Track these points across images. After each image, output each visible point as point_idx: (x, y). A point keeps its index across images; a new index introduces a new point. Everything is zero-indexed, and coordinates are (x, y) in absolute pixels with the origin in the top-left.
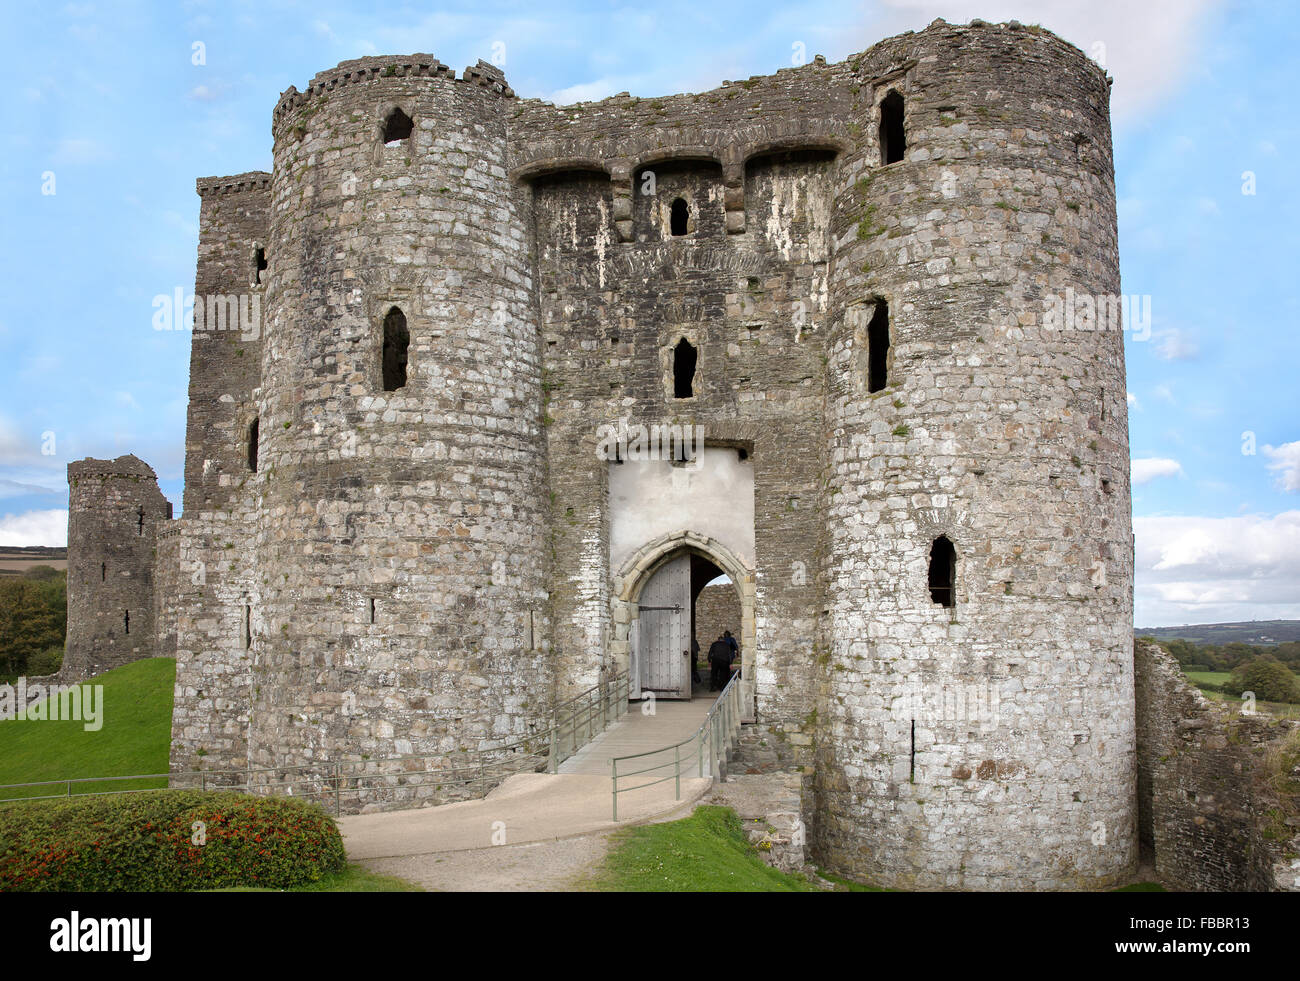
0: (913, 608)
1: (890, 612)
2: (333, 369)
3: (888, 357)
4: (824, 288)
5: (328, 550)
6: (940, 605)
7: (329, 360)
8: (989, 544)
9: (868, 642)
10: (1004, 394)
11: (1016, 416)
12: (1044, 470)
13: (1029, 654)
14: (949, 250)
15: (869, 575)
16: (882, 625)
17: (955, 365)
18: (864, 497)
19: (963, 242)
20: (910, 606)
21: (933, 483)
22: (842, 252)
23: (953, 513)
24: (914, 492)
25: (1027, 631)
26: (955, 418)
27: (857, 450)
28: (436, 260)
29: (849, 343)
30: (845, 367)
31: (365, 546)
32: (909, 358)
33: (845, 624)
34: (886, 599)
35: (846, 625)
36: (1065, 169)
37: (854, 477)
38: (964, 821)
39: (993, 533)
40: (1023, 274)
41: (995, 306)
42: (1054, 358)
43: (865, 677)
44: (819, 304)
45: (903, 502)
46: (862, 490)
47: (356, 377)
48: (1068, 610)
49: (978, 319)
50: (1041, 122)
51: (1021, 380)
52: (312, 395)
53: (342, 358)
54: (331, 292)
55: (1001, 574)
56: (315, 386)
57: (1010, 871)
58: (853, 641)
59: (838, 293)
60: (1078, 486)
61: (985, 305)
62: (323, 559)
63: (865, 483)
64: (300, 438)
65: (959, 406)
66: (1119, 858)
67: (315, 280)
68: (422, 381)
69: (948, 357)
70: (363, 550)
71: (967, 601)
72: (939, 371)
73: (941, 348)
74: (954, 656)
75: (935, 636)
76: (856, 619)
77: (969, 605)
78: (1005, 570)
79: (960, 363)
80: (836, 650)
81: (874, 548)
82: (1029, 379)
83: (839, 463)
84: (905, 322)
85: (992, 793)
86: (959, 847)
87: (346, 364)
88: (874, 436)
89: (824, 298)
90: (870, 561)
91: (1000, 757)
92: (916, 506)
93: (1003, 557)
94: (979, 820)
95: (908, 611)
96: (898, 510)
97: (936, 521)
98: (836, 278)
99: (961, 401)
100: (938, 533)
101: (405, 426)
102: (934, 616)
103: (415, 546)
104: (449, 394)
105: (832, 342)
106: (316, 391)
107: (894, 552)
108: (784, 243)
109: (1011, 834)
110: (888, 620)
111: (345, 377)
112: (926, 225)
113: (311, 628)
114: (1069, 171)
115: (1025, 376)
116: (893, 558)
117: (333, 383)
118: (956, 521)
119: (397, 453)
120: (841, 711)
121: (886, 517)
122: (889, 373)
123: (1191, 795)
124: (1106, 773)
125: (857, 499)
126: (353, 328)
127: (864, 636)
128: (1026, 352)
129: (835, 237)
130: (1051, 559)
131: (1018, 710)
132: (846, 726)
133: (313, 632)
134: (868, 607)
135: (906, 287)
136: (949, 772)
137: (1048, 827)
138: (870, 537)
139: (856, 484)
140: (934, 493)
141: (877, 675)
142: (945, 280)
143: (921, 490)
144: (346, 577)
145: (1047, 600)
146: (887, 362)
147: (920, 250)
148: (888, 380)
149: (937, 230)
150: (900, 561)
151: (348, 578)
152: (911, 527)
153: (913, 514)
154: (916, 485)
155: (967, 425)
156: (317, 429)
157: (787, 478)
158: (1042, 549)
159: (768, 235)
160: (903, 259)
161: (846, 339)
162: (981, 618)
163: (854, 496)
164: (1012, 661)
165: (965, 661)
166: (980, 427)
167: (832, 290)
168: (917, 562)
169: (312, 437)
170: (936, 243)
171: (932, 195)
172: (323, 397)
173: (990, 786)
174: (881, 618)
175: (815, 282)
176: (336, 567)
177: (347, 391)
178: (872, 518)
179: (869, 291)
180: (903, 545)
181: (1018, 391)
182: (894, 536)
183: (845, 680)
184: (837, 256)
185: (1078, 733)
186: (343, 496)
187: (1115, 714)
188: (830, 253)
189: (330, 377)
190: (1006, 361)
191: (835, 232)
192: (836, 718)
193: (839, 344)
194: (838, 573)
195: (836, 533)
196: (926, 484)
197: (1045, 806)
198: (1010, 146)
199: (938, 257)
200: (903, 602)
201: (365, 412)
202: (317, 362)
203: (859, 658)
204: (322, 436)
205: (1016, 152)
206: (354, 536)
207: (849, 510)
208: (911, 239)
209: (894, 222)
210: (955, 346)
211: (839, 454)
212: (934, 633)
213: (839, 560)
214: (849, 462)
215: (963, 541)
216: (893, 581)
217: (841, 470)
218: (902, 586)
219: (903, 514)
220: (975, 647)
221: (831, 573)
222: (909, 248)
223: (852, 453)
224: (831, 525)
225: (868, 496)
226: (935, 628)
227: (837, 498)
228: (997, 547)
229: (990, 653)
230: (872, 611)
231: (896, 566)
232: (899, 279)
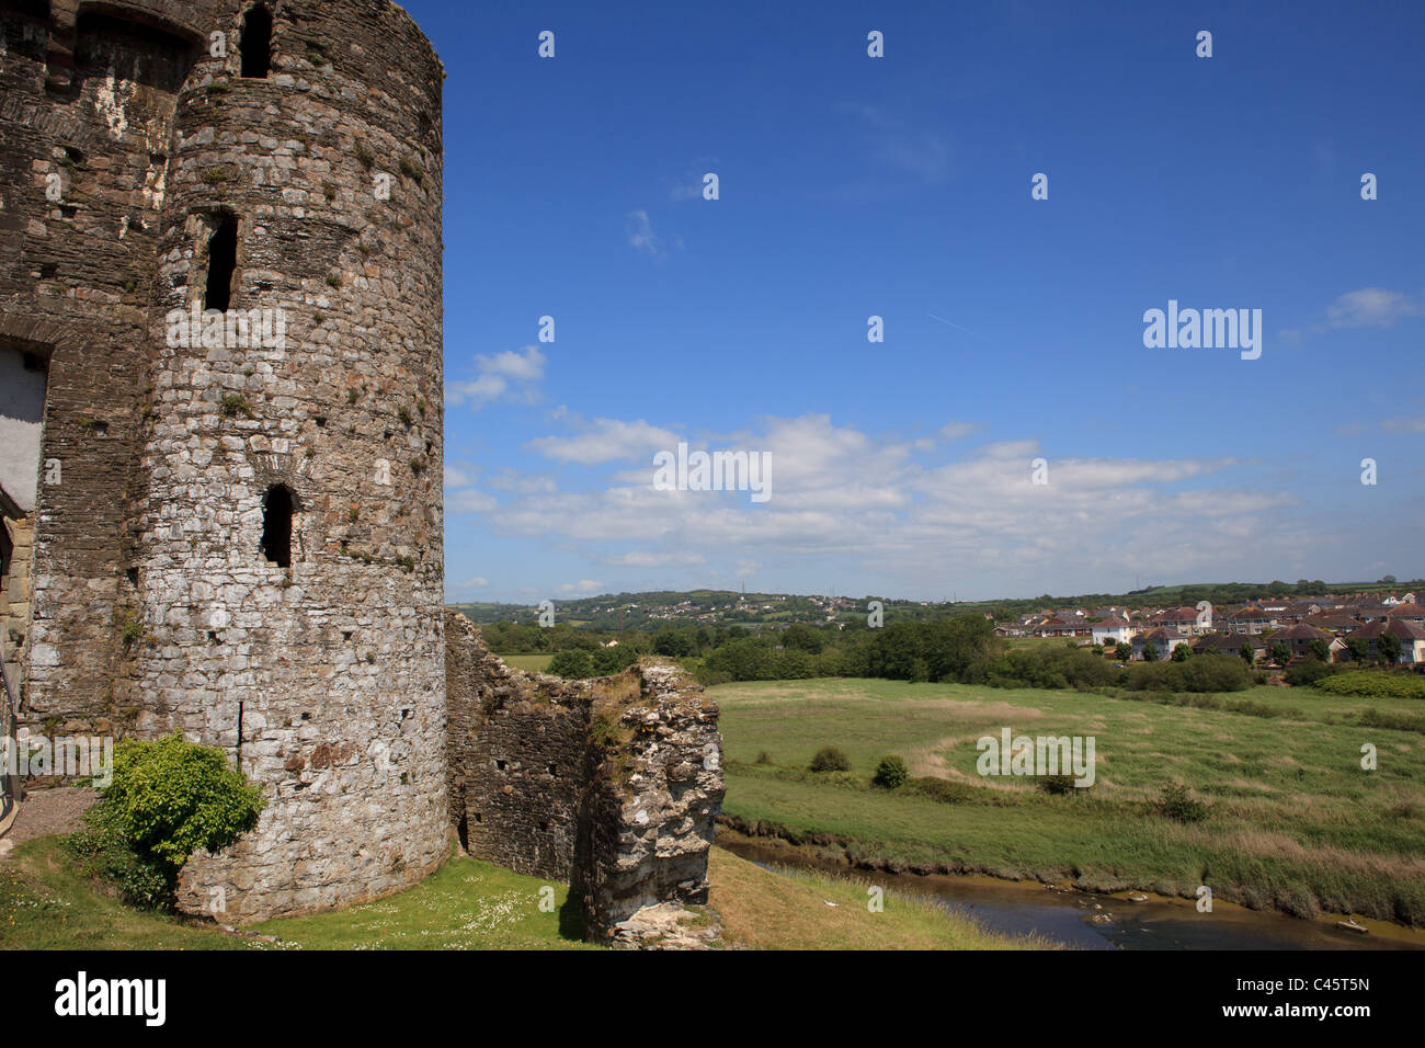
0: (246, 566)
1: (219, 571)
3: (233, 279)
4: (161, 185)
6: (275, 564)
8: (327, 498)
9: (190, 607)
10: (348, 341)
11: (358, 366)
12: (381, 425)
13: (362, 621)
14: (305, 183)
15: (196, 525)
16: (209, 586)
17: (303, 302)
18: (194, 432)
19: (320, 180)
20: (243, 564)
21: (274, 424)
22: (186, 153)
23: (294, 461)
24: (253, 432)
25: (361, 595)
26: (300, 357)
27: (190, 377)
29: (189, 253)
30: (180, 281)
32: (257, 284)
34: (214, 554)
35: (163, 586)
36: (409, 139)
37: (183, 406)
38: (297, 821)
39: (331, 486)
40: (371, 226)
41: (345, 251)
42: (393, 314)
43: (184, 650)
44: (153, 201)
45: (239, 443)
46: (193, 423)
48: (397, 573)
49: (328, 260)
50: (393, 89)
51: (364, 330)
55: (338, 531)
57: (344, 875)
58: (171, 606)
59: (178, 195)
60: (409, 446)
61: (337, 247)
63: (195, 416)
65: (305, 346)
66: (439, 842)
69: (296, 292)
71: (303, 560)
72: (287, 304)
73: (291, 281)
74: (289, 623)
75: (269, 600)
76: (175, 576)
77: (305, 564)
78: (341, 527)
79: (309, 301)
80: (146, 618)
81: (202, 493)
82: (371, 330)
83: (165, 389)
84: (255, 246)
85: (325, 783)
86: (291, 854)
88: (212, 364)
89: (159, 197)
90: (198, 508)
91: (334, 740)
92: (255, 449)
93: (341, 513)
94: (312, 817)
95: (240, 570)
96: (233, 451)
97: (276, 467)
98: (177, 177)
99: (308, 340)
100: (277, 480)
102: (268, 576)
105: (166, 248)
107: (227, 499)
108: (117, 121)
109: (345, 829)
110: (217, 580)
112: (287, 152)
114: (414, 143)
115: (368, 327)
116: (224, 506)
118: (295, 469)
120: (150, 696)
121: (221, 455)
122: (234, 297)
123: (501, 765)
124: (429, 749)
125: (184, 432)
127: (186, 599)
128: (369, 303)
129: (180, 133)
130: (383, 518)
131: (352, 685)
132: (157, 717)
134: (192, 563)
135: (260, 209)
136: (281, 763)
137: (380, 816)
138: (199, 479)
139: (184, 416)
140: (275, 436)
141: (200, 649)
142: (299, 213)
143: (259, 431)
145: (381, 562)
146: (231, 284)
147: (277, 175)
148: (231, 304)
149: (297, 161)
150: (233, 510)
152: (247, 472)
153: (250, 455)
154: (255, 425)
155: (313, 368)
157: (95, 399)
158: (376, 508)
159: (98, 106)
160: (259, 178)
161: (182, 247)
162: (318, 579)
163: (182, 429)
164: (347, 629)
165: (300, 630)
166: (324, 371)
167: (169, 191)
168: (252, 513)
170: (294, 173)
171: (294, 123)
173: (324, 775)
174: (207, 578)
175: (150, 176)
178: (203, 457)
179: (218, 203)
180: (238, 492)
181: (361, 341)
182: (226, 480)
183: (158, 655)
184: (181, 155)
185: (405, 707)
187: (434, 686)
188: (172, 149)
190: (352, 308)
191: (181, 128)
192: (143, 706)
193: (176, 253)
194: (155, 520)
195: (156, 472)
196: (267, 424)
197: (377, 792)
198: (369, 102)
199: (294, 187)
200: (234, 559)
203: (176, 627)
205: (373, 109)
207: (175, 445)
208: (268, 160)
209: (252, 137)
210: (304, 282)
211: (165, 378)
212: (269, 596)
213: (157, 504)
214: (178, 388)
215: (302, 492)
216: (223, 533)
217: (168, 396)
218: (235, 539)
219: (239, 457)
220: (310, 613)
221: (144, 519)
222: (267, 169)
223: (182, 380)
224: (149, 462)
225: (200, 433)
226: (269, 590)
227: (160, 429)
228: (335, 502)
229: (325, 620)
230: (197, 568)
231: (227, 516)
232: (253, 199)
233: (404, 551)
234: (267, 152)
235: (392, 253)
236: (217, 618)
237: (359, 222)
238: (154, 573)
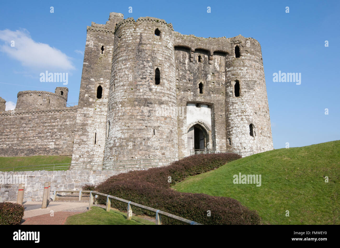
1: (244, 137)
2: (145, 78)
3: (240, 91)
5: (144, 118)
6: (252, 136)
7: (144, 76)
10: (258, 100)
11: (260, 104)
12: (264, 113)
13: (265, 146)
14: (249, 74)
15: (239, 130)
17: (251, 94)
21: (249, 114)
23: (253, 120)
25: (264, 142)
26: (252, 103)
28: (166, 60)
30: (231, 92)
31: (153, 117)
32: (244, 92)
33: (235, 140)
34: (243, 135)
39: (258, 124)
40: (258, 80)
45: (245, 117)
46: (237, 114)
47: (151, 81)
48: (268, 139)
49: (253, 86)
51: (259, 98)
52: (140, 83)
53: (148, 77)
54: (145, 62)
55: (260, 131)
56: (140, 81)
58: (237, 143)
61: (254, 84)
62: (142, 120)
64: (137, 92)
65: (252, 101)
67: (140, 59)
68: (164, 84)
70: (153, 118)
71: (255, 136)
72: (249, 94)
73: (249, 91)
76: (237, 139)
79: (252, 94)
81: (240, 125)
84: (243, 86)
87: (149, 78)
88: (238, 105)
89: (224, 79)
90: (240, 128)
92: (247, 118)
95: (247, 137)
97: (250, 121)
98: (228, 75)
100: (251, 123)
101: (161, 93)
102: (251, 138)
103: (163, 118)
104: (168, 87)
105: (227, 87)
106: (141, 82)
107: (244, 126)
110: (244, 139)
111: (148, 80)
112: (245, 69)
113: (139, 136)
117: (146, 81)
119: (160, 98)
121: (242, 119)
122: (240, 94)
126: (150, 71)
127: (239, 142)
128: (260, 93)
130: (266, 129)
133: (140, 137)
134: (240, 136)
135: (243, 79)
138: (239, 123)
139: (235, 113)
140: (250, 116)
141: (242, 150)
142: (248, 79)
144: (148, 124)
145: (266, 136)
149: (247, 71)
151: (149, 125)
152: (246, 122)
154: (247, 114)
156: (141, 91)
157: (220, 111)
158: (264, 127)
159: (215, 66)
161: (231, 87)
162: (258, 139)
163: (235, 116)
165: (257, 147)
166: (255, 105)
168: (248, 128)
169: (139, 92)
170: (247, 73)
172: (143, 84)
174: (242, 139)
175: (223, 75)
176: (146, 122)
177: (149, 84)
178: (239, 120)
182: (243, 123)
186: (148, 106)
188: (225, 71)
189: (145, 80)
190: (258, 94)
199: (247, 75)
201: (153, 89)
202: (141, 76)
203: (238, 147)
204: (142, 92)
206: (150, 115)
207: (234, 118)
208: (243, 71)
209: (240, 68)
210: (251, 91)
211: (231, 108)
212: (252, 142)
213: (232, 127)
214: (234, 109)
215: (254, 125)
216: (244, 131)
217: (232, 110)
218: (246, 132)
219: (245, 119)
220: (258, 144)
221: (230, 130)
222: (243, 73)
223: (234, 108)
224: (230, 121)
225: (238, 116)
226: (252, 141)
227: (231, 116)
228: (259, 127)
229: (260, 146)
230: (241, 137)
231: (244, 129)
232: (241, 78)
233: (269, 135)
234: (242, 70)
235: (261, 84)
236: (244, 145)
237: (256, 80)
238: (233, 138)
